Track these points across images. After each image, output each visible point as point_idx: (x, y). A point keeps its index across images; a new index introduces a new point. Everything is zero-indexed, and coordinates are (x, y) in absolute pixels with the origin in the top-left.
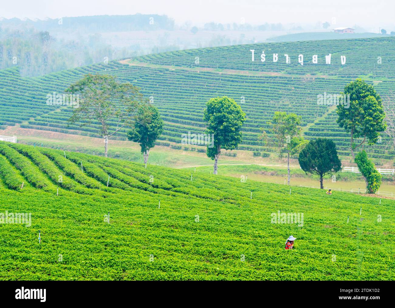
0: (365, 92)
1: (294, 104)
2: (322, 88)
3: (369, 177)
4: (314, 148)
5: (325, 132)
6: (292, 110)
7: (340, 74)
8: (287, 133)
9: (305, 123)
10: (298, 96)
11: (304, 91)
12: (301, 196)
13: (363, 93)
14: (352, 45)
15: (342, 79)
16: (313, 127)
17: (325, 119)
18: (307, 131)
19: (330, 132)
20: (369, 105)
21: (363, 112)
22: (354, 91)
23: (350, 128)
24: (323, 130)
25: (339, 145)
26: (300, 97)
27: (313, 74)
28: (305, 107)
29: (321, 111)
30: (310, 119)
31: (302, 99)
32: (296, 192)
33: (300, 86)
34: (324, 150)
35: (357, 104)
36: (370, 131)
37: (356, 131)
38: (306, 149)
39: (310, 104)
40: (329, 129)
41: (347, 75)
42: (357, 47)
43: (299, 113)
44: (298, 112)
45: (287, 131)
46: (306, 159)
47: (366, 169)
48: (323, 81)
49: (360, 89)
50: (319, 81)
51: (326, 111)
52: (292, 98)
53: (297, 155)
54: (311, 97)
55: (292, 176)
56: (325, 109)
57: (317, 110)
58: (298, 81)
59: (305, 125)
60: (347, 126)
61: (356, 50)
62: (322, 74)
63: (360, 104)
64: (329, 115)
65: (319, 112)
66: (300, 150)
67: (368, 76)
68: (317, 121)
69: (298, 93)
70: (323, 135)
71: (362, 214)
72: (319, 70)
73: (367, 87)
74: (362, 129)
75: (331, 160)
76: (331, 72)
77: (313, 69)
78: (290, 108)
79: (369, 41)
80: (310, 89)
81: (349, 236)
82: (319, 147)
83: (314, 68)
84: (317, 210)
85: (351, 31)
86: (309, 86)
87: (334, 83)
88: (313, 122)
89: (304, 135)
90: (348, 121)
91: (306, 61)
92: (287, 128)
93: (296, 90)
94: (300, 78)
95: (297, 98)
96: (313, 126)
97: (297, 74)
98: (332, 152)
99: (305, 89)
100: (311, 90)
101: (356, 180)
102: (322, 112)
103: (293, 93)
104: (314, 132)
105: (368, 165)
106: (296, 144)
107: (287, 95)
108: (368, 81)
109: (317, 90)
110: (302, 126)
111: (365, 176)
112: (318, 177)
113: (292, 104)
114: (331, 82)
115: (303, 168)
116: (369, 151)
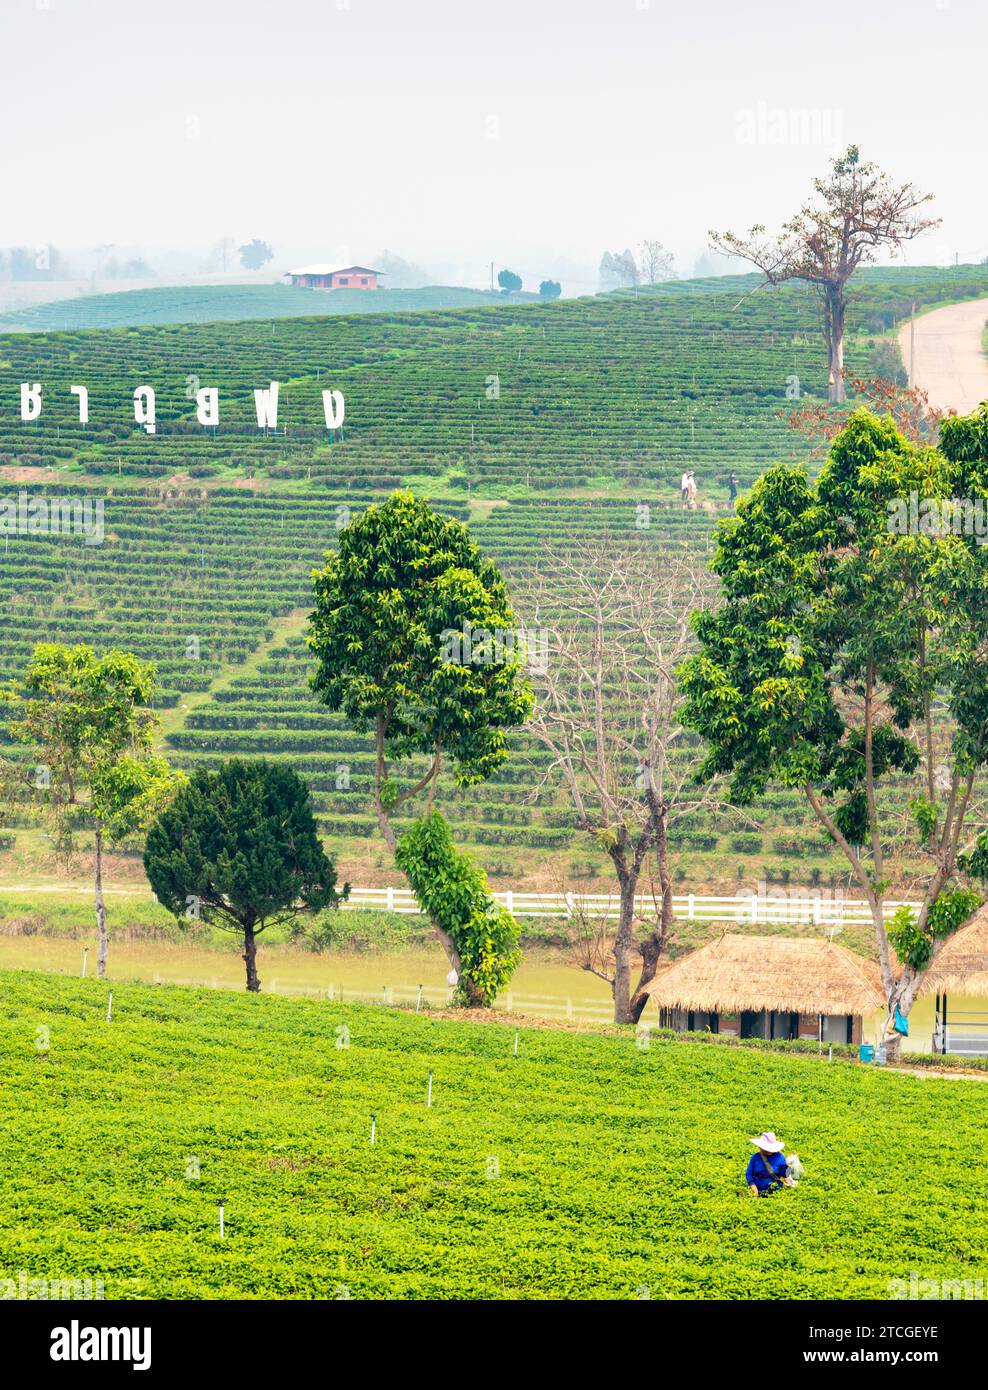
0: (433, 551)
1: (118, 607)
2: (243, 533)
3: (463, 934)
4: (210, 807)
5: (261, 732)
6: (110, 635)
7: (320, 473)
8: (94, 741)
9: (170, 692)
10: (137, 572)
11: (160, 549)
12: (160, 1026)
13: (420, 555)
14: (370, 342)
15: (328, 492)
16: (207, 713)
17: (257, 675)
18: (179, 728)
19: (284, 733)
20: (454, 609)
21: (427, 640)
22: (382, 548)
23: (370, 713)
24: (250, 724)
25: (323, 789)
26: (145, 577)
27: (200, 475)
28: (168, 623)
29: (242, 638)
30: (189, 674)
31: (154, 587)
32: (137, 1010)
33: (141, 529)
34: (257, 813)
35: (399, 607)
36: (458, 724)
37: (400, 727)
38: (176, 811)
39: (189, 606)
40: (276, 720)
41: (351, 474)
42: (396, 352)
43: (143, 649)
44: (136, 643)
45: (89, 730)
46: (177, 860)
47: (448, 898)
48: (244, 506)
49: (411, 536)
50: (227, 505)
51: (261, 639)
52: (111, 582)
53: (138, 839)
54: (194, 575)
55: (118, 934)
56: (256, 628)
57: (224, 632)
58: (135, 503)
59: (170, 703)
60: (357, 702)
61: (390, 364)
62: (240, 470)
63: (410, 605)
64: (275, 654)
65: (232, 644)
66: (150, 821)
67: (444, 479)
68: (222, 685)
69: (137, 559)
70: (254, 745)
71: (434, 1104)
72: (228, 454)
73: (438, 530)
74: (423, 718)
75: (291, 861)
76: (282, 464)
77: (201, 450)
78: (101, 627)
79: (446, 325)
80: (186, 541)
81: (381, 1205)
82: (234, 800)
83: (205, 445)
84: (231, 1089)
85: (364, 281)
86: (185, 526)
87: (297, 512)
88: (204, 687)
89: (167, 748)
90: (362, 684)
91: (167, 416)
92: (90, 719)
93: (126, 547)
94: (142, 492)
95: (131, 582)
96: (205, 707)
97: (128, 472)
98: (294, 821)
99: (165, 539)
100: (195, 545)
101: (407, 947)
102: (243, 644)
103: (113, 558)
104: (211, 733)
105: (456, 880)
106: (132, 791)
107: (85, 568)
108: (446, 502)
109: (221, 542)
110: (157, 706)
111: (446, 927)
112: (234, 935)
113: (107, 608)
114: (283, 507)
115: (165, 900)
116: (457, 816)
